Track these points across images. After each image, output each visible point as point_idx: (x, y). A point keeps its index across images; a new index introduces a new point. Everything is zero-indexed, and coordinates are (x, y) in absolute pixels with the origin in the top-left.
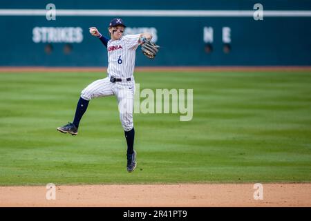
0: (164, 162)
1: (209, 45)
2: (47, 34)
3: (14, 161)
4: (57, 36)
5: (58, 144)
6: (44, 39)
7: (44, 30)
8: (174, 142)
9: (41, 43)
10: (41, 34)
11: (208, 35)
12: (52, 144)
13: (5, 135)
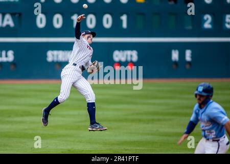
0: (141, 148)
1: (176, 63)
2: (57, 56)
3: (32, 148)
4: (64, 57)
5: (64, 136)
6: (55, 59)
7: (55, 52)
8: (148, 134)
9: (53, 62)
10: (53, 55)
11: (175, 55)
12: (59, 136)
13: (26, 129)
